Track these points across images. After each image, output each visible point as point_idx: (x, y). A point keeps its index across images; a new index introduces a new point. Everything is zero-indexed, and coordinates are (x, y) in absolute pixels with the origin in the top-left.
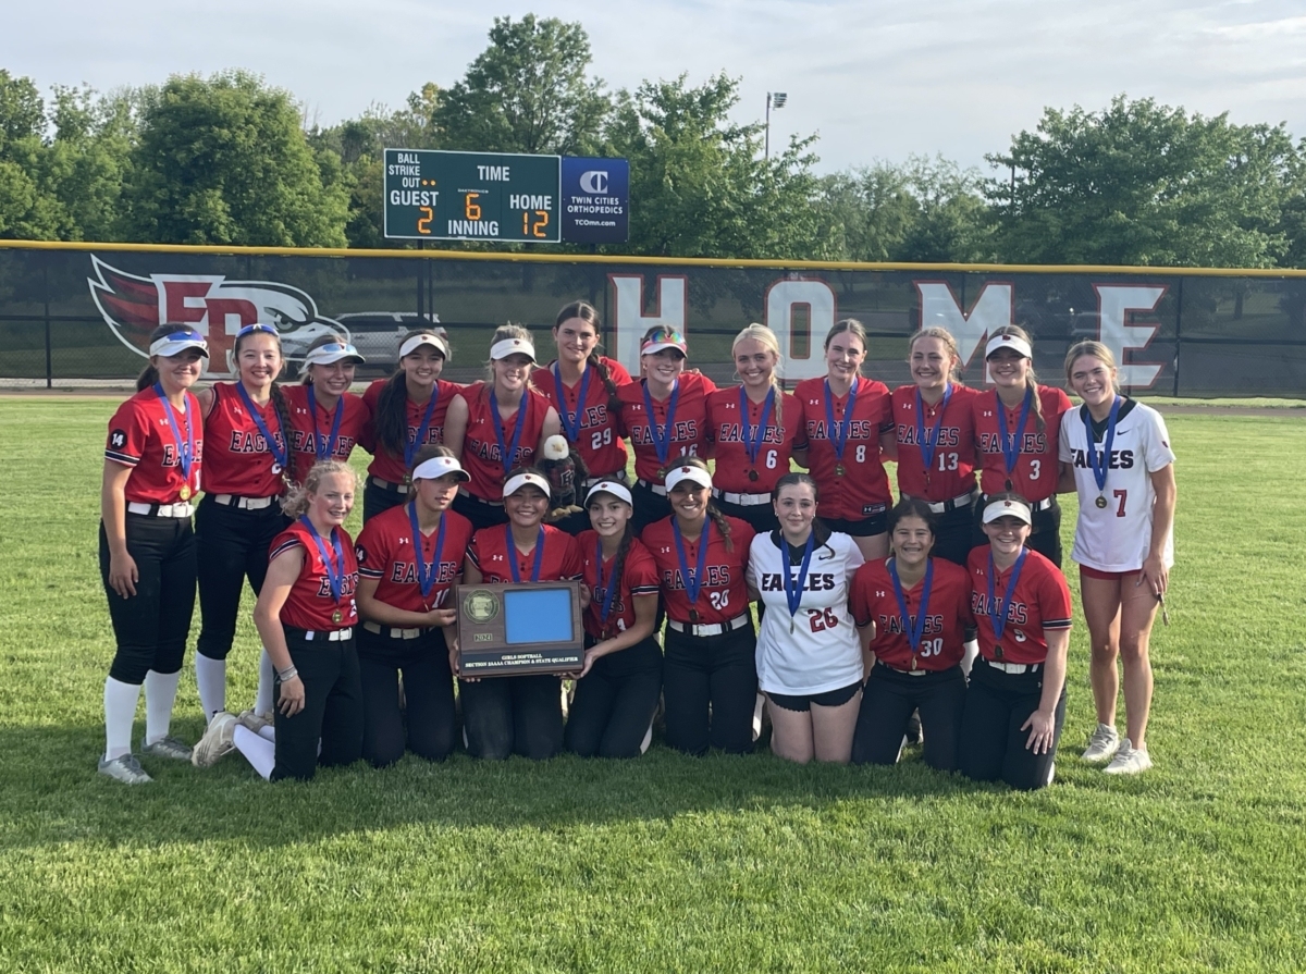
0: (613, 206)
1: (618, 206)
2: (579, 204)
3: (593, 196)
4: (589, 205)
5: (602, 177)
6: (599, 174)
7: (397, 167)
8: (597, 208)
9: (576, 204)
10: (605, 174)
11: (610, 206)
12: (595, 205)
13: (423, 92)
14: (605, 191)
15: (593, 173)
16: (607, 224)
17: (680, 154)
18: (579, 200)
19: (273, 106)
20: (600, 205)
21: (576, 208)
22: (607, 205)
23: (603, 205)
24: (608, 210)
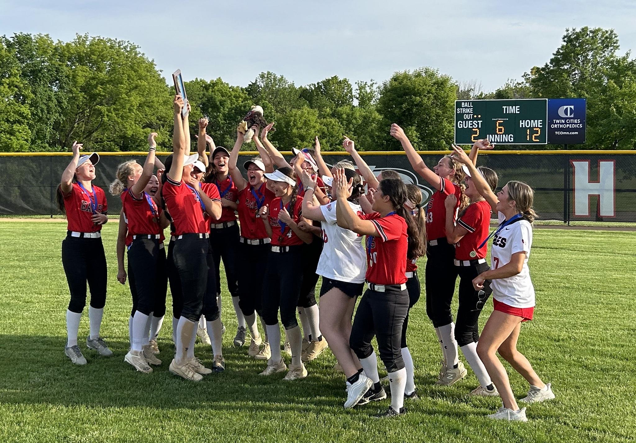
0: (577, 123)
1: (580, 123)
2: (558, 124)
3: (565, 119)
4: (563, 124)
5: (570, 108)
6: (569, 107)
7: (461, 109)
8: (568, 125)
9: (556, 123)
10: (572, 107)
11: (575, 124)
12: (566, 124)
13: (531, 72)
14: (572, 116)
15: (565, 107)
16: (573, 133)
17: (624, 95)
18: (558, 121)
19: (442, 84)
20: (569, 124)
21: (556, 126)
22: (573, 123)
23: (571, 123)
24: (574, 126)
